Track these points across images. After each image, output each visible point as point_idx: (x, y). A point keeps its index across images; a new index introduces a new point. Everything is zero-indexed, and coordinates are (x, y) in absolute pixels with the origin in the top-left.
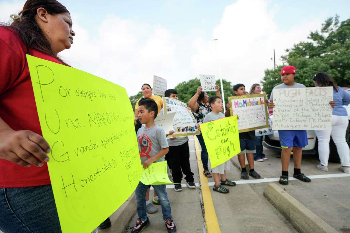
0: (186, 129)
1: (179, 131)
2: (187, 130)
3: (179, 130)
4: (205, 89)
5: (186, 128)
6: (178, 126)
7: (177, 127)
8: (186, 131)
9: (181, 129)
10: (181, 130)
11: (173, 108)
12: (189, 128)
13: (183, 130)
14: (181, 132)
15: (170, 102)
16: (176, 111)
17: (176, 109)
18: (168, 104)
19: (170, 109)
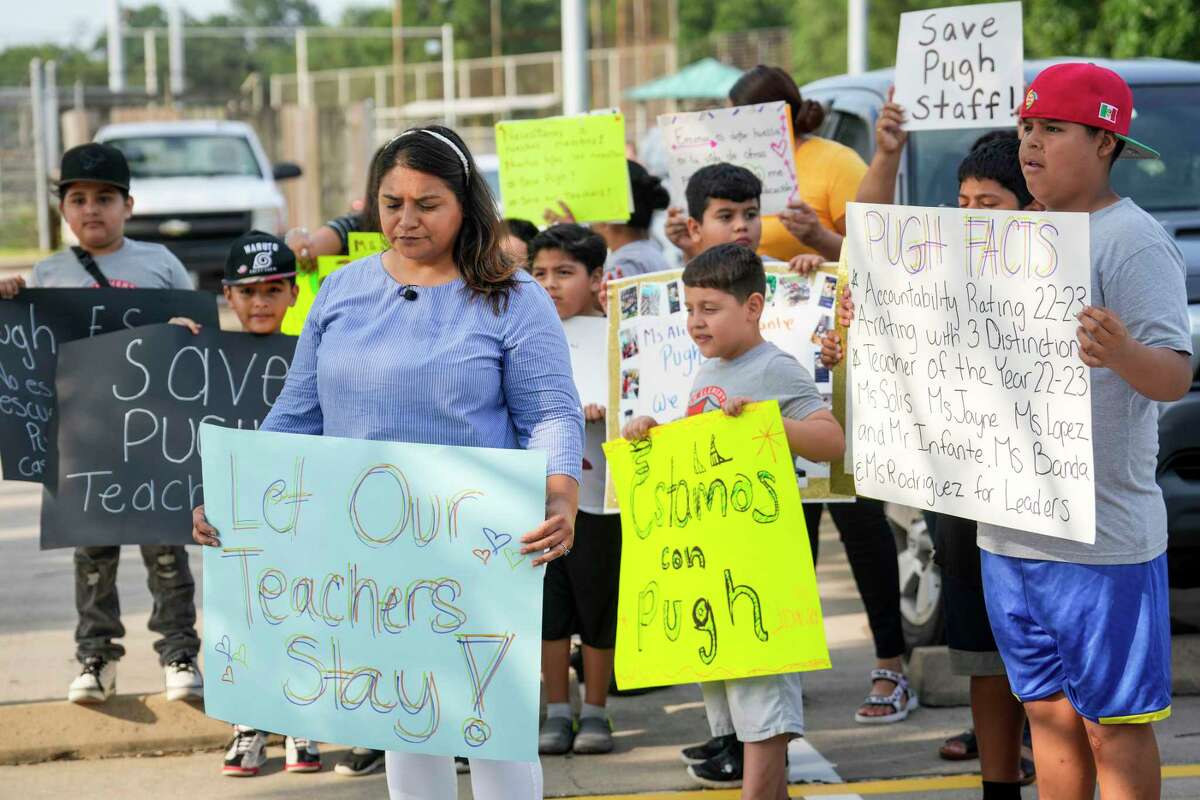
4: (921, 112)
11: (650, 337)
15: (639, 301)
16: (668, 349)
17: (672, 336)
18: (628, 317)
19: (635, 344)
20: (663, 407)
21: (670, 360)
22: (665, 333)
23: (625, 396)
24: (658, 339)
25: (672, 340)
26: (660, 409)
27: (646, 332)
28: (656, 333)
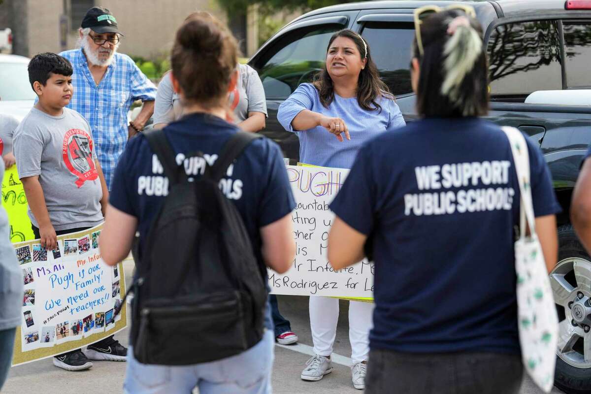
0: (84, 325)
1: (65, 336)
2: (88, 326)
3: (63, 332)
5: (85, 320)
6: (60, 320)
7: (55, 325)
8: (86, 330)
9: (69, 327)
10: (71, 331)
11: (41, 272)
12: (94, 318)
13: (76, 329)
14: (71, 337)
15: (32, 254)
16: (54, 277)
17: (56, 270)
18: (23, 263)
19: (30, 277)
20: (52, 306)
21: (56, 283)
22: (52, 269)
23: (25, 305)
24: (47, 272)
25: (56, 272)
26: (50, 307)
27: (38, 269)
28: (45, 270)
